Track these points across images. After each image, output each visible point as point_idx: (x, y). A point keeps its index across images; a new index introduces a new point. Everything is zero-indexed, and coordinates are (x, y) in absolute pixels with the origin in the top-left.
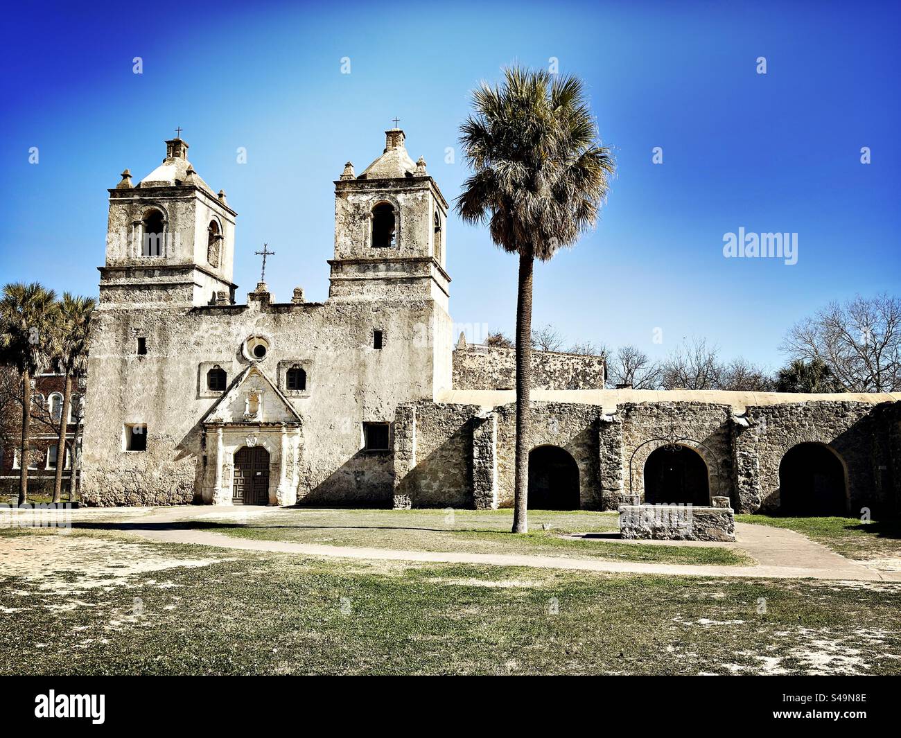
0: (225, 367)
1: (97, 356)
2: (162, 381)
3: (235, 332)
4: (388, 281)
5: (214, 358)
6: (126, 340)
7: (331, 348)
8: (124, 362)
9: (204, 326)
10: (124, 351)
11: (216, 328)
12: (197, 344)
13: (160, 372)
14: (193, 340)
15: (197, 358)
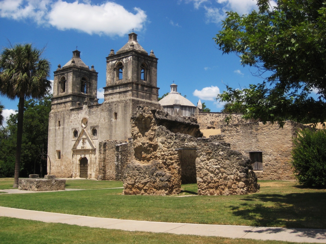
0: (77, 130)
1: (50, 128)
2: (63, 136)
3: (80, 117)
4: (120, 93)
5: (75, 127)
6: (56, 122)
7: (103, 121)
8: (56, 129)
9: (73, 115)
10: (56, 126)
11: (75, 116)
12: (71, 122)
13: (63, 133)
14: (70, 120)
15: (71, 127)
